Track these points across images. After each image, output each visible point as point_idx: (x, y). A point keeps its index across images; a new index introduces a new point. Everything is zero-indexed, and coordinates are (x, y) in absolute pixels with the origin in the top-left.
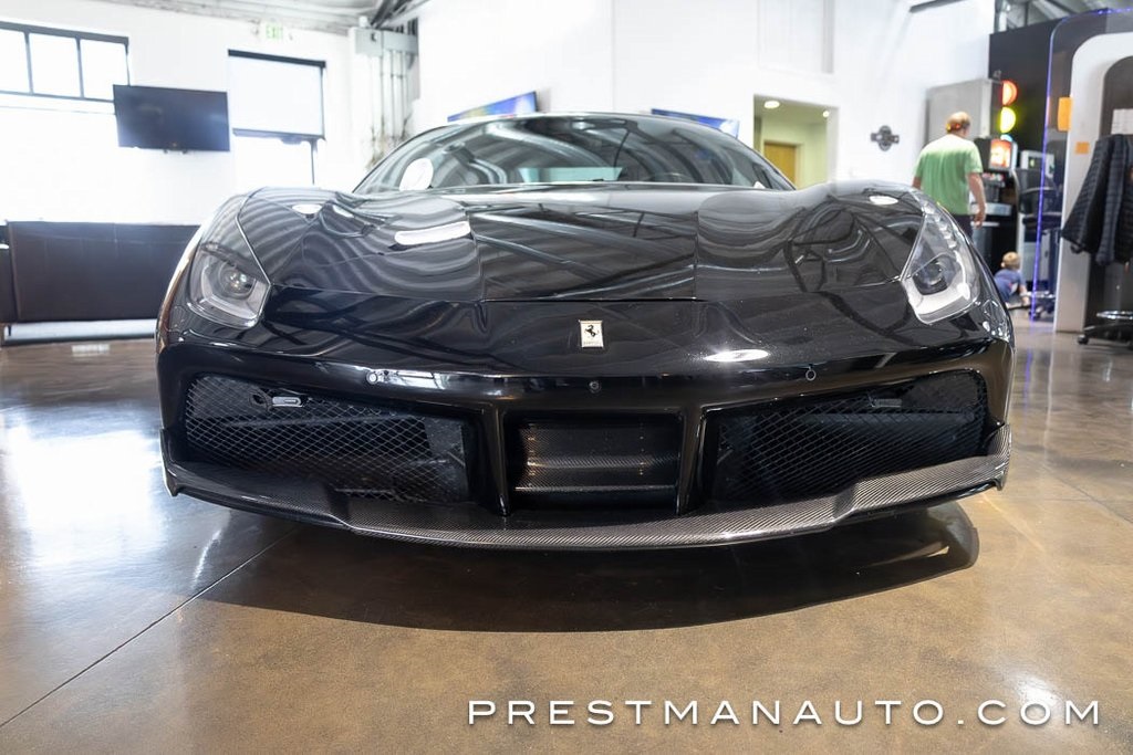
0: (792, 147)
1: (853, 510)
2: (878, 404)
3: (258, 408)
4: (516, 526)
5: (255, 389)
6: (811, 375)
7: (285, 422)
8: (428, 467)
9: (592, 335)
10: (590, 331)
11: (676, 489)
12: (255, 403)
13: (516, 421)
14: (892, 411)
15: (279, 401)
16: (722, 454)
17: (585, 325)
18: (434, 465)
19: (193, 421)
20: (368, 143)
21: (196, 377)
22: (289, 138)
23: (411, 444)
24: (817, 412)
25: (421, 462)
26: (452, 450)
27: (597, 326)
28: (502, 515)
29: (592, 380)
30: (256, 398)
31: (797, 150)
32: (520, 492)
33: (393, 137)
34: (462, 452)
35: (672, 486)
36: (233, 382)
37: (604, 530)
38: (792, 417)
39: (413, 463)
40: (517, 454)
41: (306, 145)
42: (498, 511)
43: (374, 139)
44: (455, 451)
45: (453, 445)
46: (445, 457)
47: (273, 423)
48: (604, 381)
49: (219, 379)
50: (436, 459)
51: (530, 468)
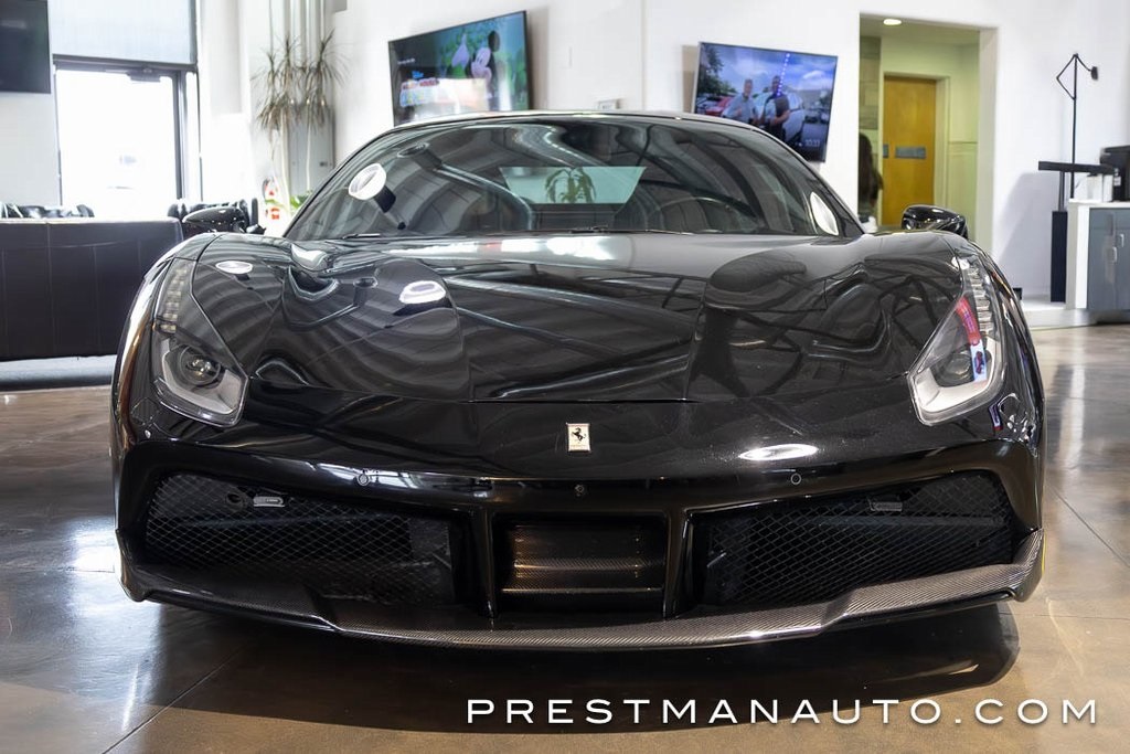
0: (932, 82)
1: (845, 615)
2: (878, 507)
3: (233, 507)
4: (504, 625)
5: (232, 488)
6: (796, 479)
7: (260, 521)
8: (412, 570)
9: (579, 438)
10: (577, 434)
11: (663, 591)
12: (229, 501)
13: (505, 522)
14: (896, 514)
15: (260, 502)
16: (714, 557)
17: (572, 428)
18: (417, 567)
19: (156, 521)
20: (264, 79)
21: (166, 474)
22: (142, 70)
23: (395, 545)
24: (814, 514)
25: (403, 565)
26: (437, 552)
27: (585, 429)
28: (490, 617)
29: (579, 482)
30: (230, 497)
31: (938, 86)
32: (508, 594)
33: (303, 69)
34: (448, 553)
35: (659, 589)
36: (210, 480)
37: (589, 631)
38: (787, 520)
39: (395, 566)
40: (505, 557)
41: (166, 82)
42: (486, 614)
43: (273, 74)
44: (441, 553)
45: (438, 547)
46: (430, 559)
47: (248, 522)
48: (589, 484)
49: (194, 478)
50: (420, 561)
51: (518, 570)
